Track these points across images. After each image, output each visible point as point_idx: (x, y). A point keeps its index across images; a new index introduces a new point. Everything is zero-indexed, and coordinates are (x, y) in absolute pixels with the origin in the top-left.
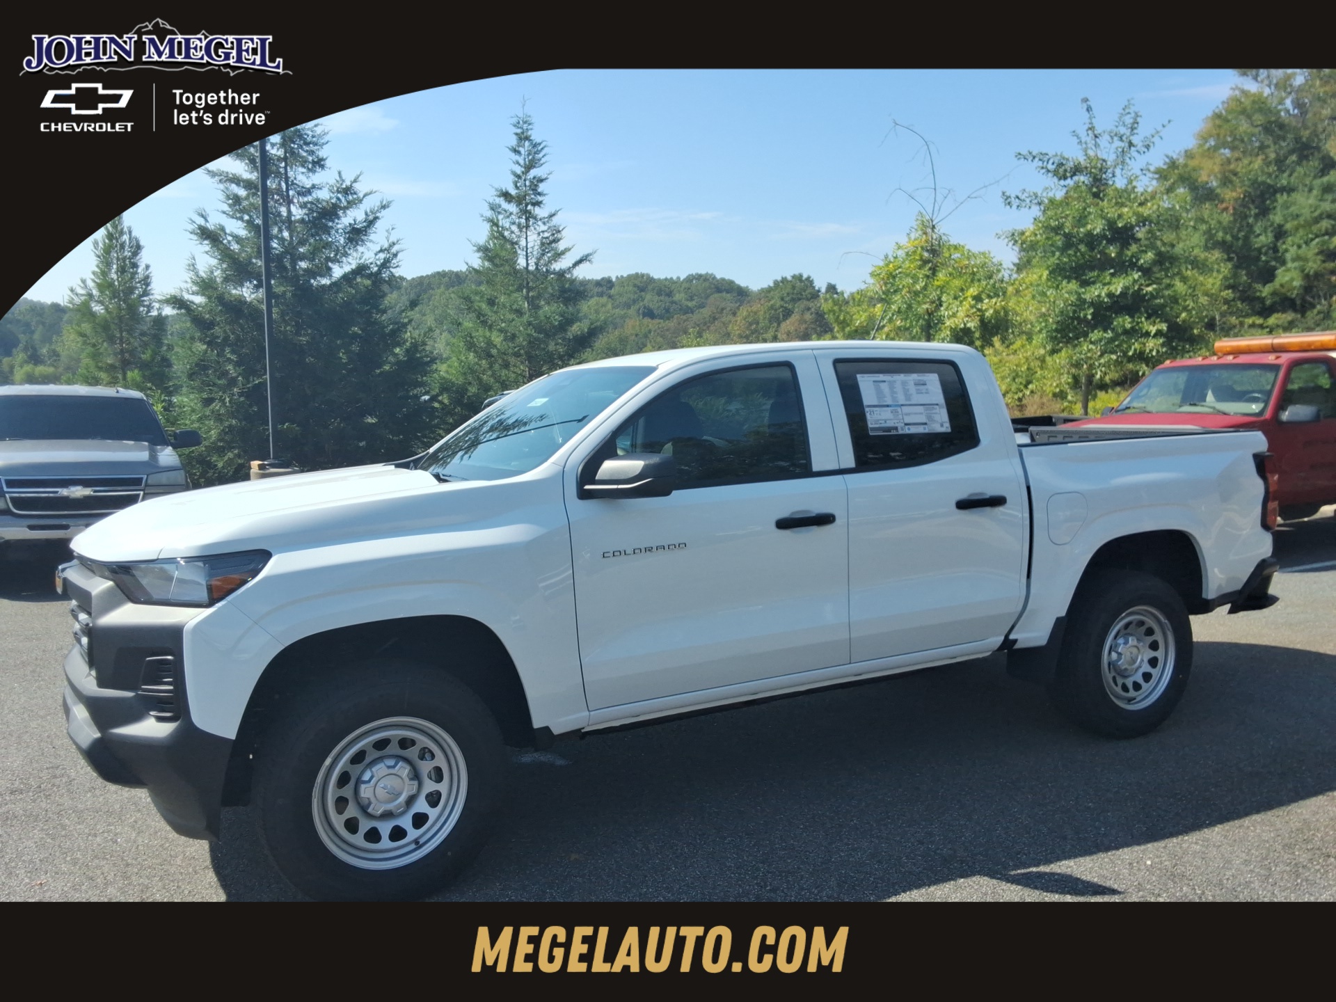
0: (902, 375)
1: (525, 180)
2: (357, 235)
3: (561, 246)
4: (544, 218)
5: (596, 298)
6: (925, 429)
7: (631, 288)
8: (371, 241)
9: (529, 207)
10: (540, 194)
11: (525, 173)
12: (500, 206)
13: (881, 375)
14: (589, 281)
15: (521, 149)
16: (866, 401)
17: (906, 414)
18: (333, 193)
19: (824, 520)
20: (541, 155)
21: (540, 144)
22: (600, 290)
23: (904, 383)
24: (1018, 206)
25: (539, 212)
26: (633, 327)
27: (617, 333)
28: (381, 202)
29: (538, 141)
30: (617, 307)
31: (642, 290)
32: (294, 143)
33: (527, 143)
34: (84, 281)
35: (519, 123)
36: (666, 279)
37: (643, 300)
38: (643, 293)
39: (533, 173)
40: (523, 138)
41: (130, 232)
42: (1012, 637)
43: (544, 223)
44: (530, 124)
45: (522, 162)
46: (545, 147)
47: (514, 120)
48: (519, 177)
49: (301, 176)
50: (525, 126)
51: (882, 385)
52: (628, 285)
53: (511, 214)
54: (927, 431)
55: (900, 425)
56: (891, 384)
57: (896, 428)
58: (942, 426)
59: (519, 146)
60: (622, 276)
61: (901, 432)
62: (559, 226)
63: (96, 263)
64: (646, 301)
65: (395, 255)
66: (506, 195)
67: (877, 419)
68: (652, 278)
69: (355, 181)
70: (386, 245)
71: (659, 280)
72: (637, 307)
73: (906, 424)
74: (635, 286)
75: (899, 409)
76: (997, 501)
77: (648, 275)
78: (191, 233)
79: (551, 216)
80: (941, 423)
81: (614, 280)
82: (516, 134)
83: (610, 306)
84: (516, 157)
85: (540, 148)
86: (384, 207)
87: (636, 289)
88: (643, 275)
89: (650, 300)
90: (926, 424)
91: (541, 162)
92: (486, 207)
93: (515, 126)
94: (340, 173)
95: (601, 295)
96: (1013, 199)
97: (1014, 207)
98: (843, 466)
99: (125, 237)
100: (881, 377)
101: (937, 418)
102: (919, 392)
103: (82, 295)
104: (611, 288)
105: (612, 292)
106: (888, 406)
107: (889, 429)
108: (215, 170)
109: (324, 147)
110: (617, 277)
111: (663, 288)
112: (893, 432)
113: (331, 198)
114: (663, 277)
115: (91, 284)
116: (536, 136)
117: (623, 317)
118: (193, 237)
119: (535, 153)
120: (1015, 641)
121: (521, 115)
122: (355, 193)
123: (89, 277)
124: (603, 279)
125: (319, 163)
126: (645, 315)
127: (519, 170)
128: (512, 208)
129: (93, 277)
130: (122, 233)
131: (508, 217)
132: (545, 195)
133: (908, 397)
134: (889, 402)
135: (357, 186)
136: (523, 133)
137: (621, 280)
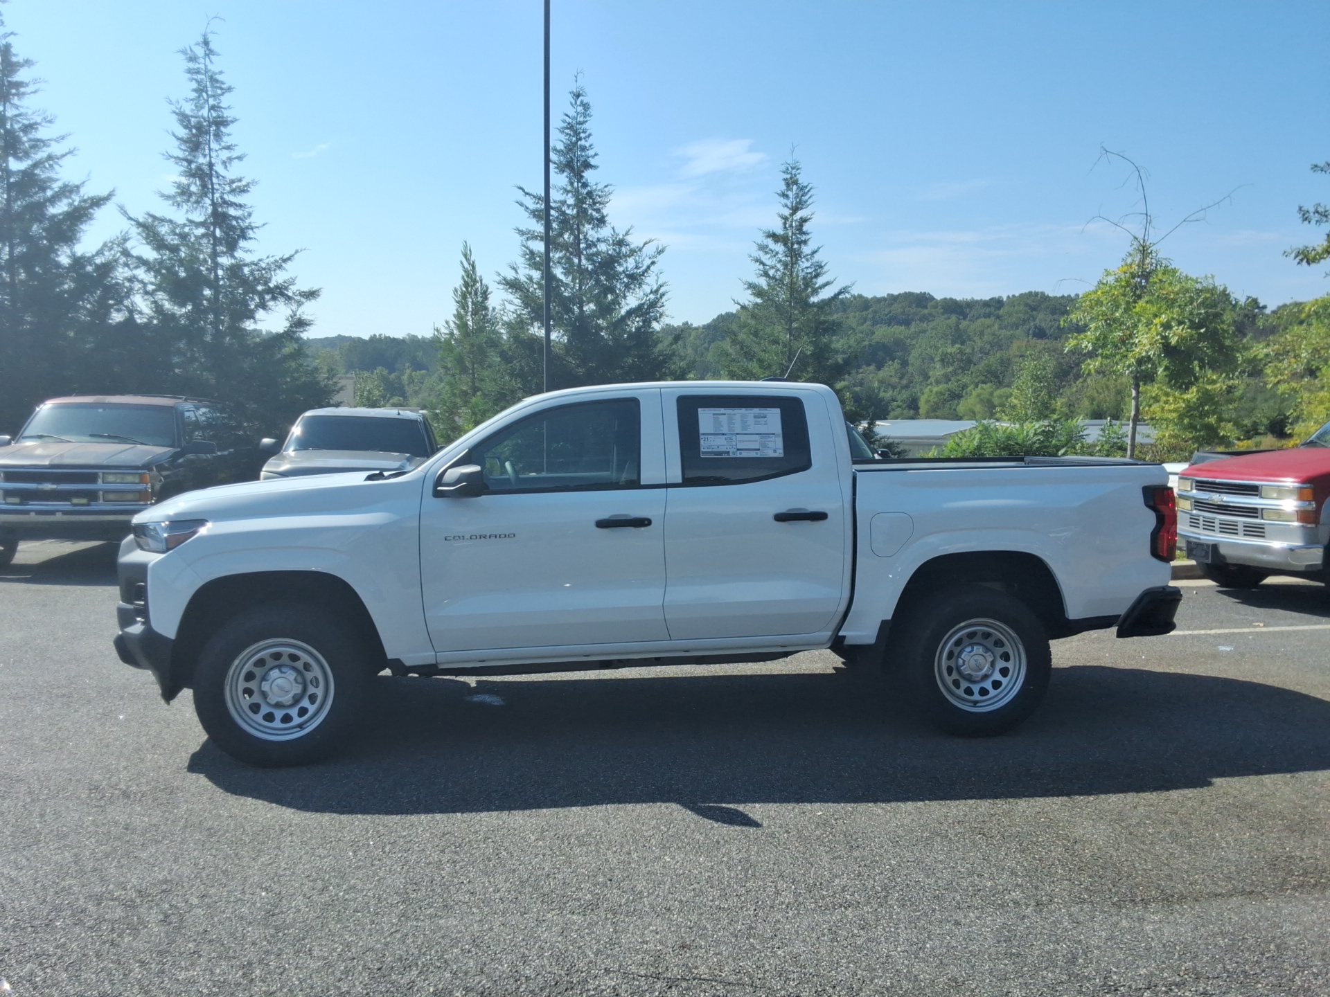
0: (744, 409)
1: (792, 222)
2: (635, 279)
3: (820, 281)
4: (808, 255)
5: (983, 319)
6: (757, 453)
7: (1022, 307)
8: (647, 284)
9: (796, 246)
10: (804, 233)
11: (792, 215)
12: (767, 246)
13: (722, 409)
14: (977, 301)
15: (790, 193)
16: (702, 430)
17: (740, 441)
18: (609, 245)
19: (643, 522)
20: (807, 197)
21: (806, 187)
22: (987, 311)
23: (743, 416)
24: (1317, 221)
25: (806, 250)
26: (1019, 348)
27: (998, 355)
28: (657, 249)
29: (805, 184)
30: (1006, 327)
31: (1033, 309)
32: (585, 203)
33: (795, 187)
34: (447, 322)
35: (788, 169)
36: (1063, 297)
37: (1034, 319)
38: (1034, 313)
39: (799, 214)
40: (791, 182)
41: (481, 280)
42: (841, 634)
43: (807, 260)
44: (798, 169)
45: (789, 205)
46: (811, 189)
47: (784, 168)
48: (786, 219)
49: (590, 231)
50: (794, 172)
51: (722, 417)
52: (1019, 304)
53: (777, 253)
54: (758, 456)
55: (731, 450)
56: (731, 418)
57: (728, 453)
58: (775, 451)
59: (787, 191)
60: (1014, 296)
61: (732, 455)
62: (821, 262)
63: (455, 308)
64: (1037, 322)
65: (663, 295)
66: (774, 237)
67: (709, 444)
68: (1048, 296)
69: (627, 234)
70: (655, 288)
71: (1055, 297)
72: (1026, 327)
73: (738, 450)
74: (1027, 305)
75: (734, 437)
76: (820, 516)
77: (1043, 293)
78: (499, 283)
79: (814, 252)
80: (775, 448)
81: (1005, 299)
82: (785, 180)
83: (996, 327)
84: (784, 201)
85: (806, 191)
86: (660, 252)
87: (1027, 309)
88: (1036, 294)
89: (1043, 320)
90: (759, 450)
91: (808, 203)
92: (755, 247)
93: (784, 172)
94: (613, 228)
95: (988, 316)
96: (1312, 214)
97: (1313, 222)
98: (669, 482)
99: (478, 285)
100: (722, 410)
101: (771, 445)
102: (757, 423)
103: (446, 334)
104: (999, 308)
105: (1001, 312)
106: (723, 434)
107: (721, 453)
108: (524, 229)
109: (607, 205)
110: (1008, 297)
111: (1058, 307)
112: (724, 456)
113: (608, 251)
114: (1059, 295)
115: (452, 325)
116: (802, 180)
117: (1012, 337)
118: (502, 287)
119: (802, 196)
120: (844, 637)
121: (790, 162)
122: (628, 245)
123: (451, 319)
124: (992, 299)
125: (601, 221)
126: (1035, 335)
127: (787, 212)
128: (780, 248)
129: (454, 319)
130: (475, 281)
131: (775, 256)
132: (808, 234)
133: (745, 427)
134: (725, 430)
135: (629, 239)
136: (791, 178)
137: (1013, 300)
